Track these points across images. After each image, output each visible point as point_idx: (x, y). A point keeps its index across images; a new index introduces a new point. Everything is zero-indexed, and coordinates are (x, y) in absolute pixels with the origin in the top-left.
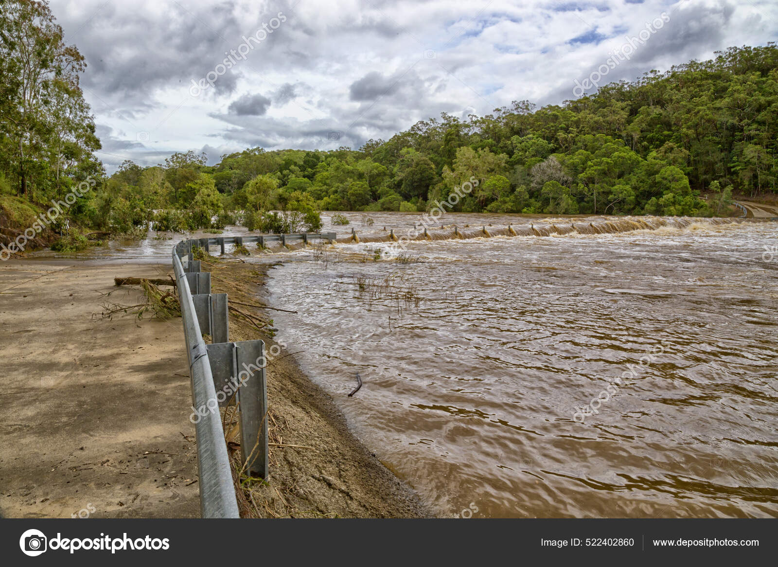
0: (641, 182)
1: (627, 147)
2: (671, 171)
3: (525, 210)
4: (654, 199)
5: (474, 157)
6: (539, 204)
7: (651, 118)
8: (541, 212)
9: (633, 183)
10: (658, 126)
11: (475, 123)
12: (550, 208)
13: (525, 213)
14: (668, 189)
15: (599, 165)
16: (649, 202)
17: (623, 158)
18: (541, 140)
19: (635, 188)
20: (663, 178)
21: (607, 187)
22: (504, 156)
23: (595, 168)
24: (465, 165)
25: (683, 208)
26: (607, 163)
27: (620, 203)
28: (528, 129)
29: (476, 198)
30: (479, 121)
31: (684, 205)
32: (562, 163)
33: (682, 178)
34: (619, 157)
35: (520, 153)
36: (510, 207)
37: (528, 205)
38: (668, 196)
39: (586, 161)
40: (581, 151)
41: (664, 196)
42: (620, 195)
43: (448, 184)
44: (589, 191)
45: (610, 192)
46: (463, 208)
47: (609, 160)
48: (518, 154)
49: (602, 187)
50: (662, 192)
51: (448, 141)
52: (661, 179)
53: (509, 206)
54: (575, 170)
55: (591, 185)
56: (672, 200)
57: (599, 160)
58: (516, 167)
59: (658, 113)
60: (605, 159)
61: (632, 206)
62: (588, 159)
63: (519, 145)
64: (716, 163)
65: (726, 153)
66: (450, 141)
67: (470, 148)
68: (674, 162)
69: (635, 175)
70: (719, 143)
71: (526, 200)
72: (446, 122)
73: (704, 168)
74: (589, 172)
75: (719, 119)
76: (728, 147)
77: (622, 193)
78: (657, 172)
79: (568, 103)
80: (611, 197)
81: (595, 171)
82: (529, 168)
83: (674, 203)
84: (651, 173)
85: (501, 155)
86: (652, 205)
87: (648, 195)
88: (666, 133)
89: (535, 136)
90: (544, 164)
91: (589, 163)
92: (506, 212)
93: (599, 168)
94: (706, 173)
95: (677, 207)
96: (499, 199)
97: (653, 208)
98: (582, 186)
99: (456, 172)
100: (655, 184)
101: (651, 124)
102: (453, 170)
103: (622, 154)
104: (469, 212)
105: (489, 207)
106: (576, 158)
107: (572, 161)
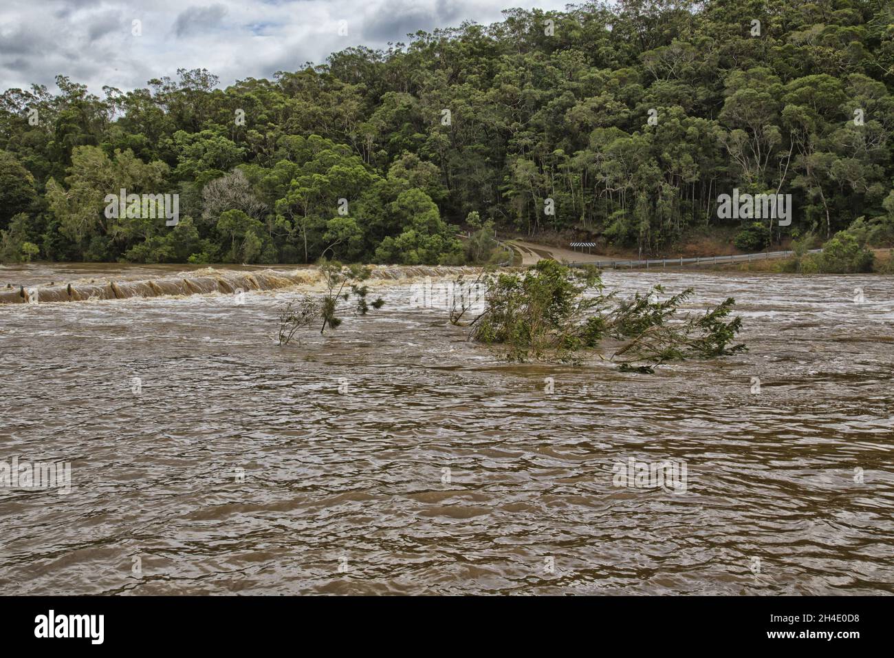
0: (372, 213)
1: (355, 158)
2: (413, 197)
3: (192, 258)
4: (388, 238)
5: (106, 165)
6: (216, 248)
7: (397, 113)
8: (217, 260)
9: (360, 214)
10: (407, 124)
11: (118, 101)
12: (232, 254)
13: (192, 262)
14: (410, 223)
15: (309, 186)
16: (382, 244)
17: (344, 174)
18: (224, 139)
19: (362, 222)
20: (403, 207)
21: (320, 221)
22: (160, 165)
23: (302, 189)
24: (88, 179)
25: (428, 253)
26: (321, 183)
27: (341, 245)
28: (206, 119)
29: (111, 236)
30: (124, 98)
31: (429, 248)
32: (253, 181)
33: (429, 207)
34: (339, 173)
35: (188, 162)
36: (166, 254)
37: (198, 250)
38: (409, 234)
39: (289, 181)
40: (284, 161)
41: (402, 235)
42: (340, 234)
43: (57, 212)
44: (293, 227)
45: (325, 229)
46: (85, 254)
47: (324, 178)
48: (185, 163)
49: (313, 221)
50: (402, 229)
51: (61, 133)
52: (398, 209)
53: (164, 251)
54: (273, 192)
55: (296, 218)
56: (413, 240)
57: (308, 177)
58: (180, 184)
59: (406, 104)
60: (316, 176)
61: (358, 251)
62: (292, 174)
63: (186, 147)
64: (482, 184)
65: (496, 169)
66: (65, 132)
67: (99, 150)
68: (416, 183)
69: (363, 202)
70: (487, 154)
71: (195, 241)
72: (65, 94)
73: (468, 192)
74: (293, 197)
75: (483, 119)
76: (499, 163)
77: (342, 229)
78: (394, 198)
79: (281, 77)
80: (326, 236)
81: (302, 194)
82: (200, 187)
83: (416, 245)
84: (386, 199)
85: (155, 164)
86: (386, 249)
87: (381, 232)
88: (417, 135)
89: (215, 134)
90: (223, 181)
91: (294, 182)
92: (161, 262)
93: (307, 189)
94: (470, 199)
95: (421, 250)
96: (148, 240)
97: (388, 253)
98: (282, 219)
99: (71, 191)
100: (392, 215)
101: (397, 123)
102: (67, 187)
103: (344, 169)
104: (96, 261)
105: (129, 254)
106: (275, 174)
107: (267, 177)
